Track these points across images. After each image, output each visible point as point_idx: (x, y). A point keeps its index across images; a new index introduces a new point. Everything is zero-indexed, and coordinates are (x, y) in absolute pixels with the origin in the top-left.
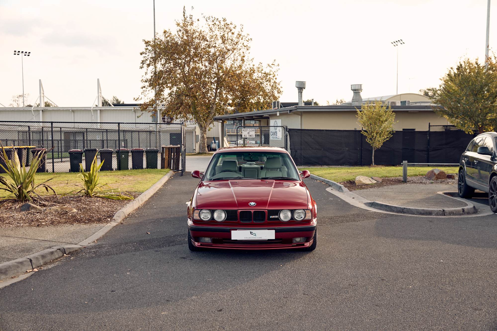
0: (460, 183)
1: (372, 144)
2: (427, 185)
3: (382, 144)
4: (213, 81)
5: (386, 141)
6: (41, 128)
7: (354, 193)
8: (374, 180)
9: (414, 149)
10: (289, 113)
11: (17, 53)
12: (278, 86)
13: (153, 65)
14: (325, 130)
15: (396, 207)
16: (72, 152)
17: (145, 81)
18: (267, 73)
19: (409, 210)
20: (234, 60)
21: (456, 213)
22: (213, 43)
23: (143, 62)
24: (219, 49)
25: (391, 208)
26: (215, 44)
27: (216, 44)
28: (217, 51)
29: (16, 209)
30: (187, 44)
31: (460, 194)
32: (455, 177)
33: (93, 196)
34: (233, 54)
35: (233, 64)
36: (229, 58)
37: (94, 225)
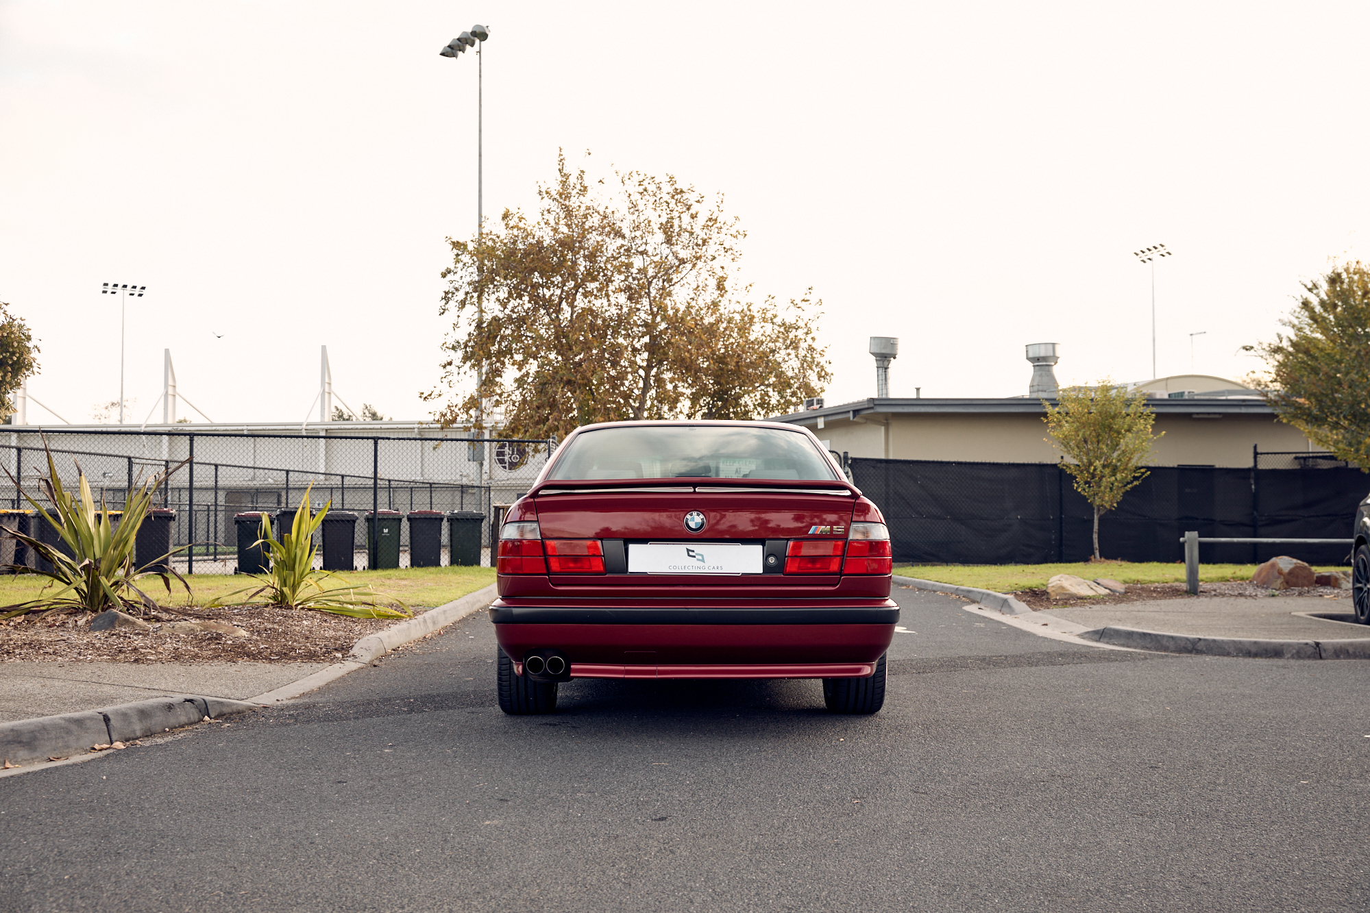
0: (1360, 585)
1: (1090, 496)
2: (1258, 600)
3: (1119, 498)
4: (638, 346)
5: (1131, 488)
6: (164, 463)
7: (1044, 615)
8: (1102, 586)
9: (1212, 520)
10: (851, 419)
11: (110, 289)
12: (818, 358)
13: (472, 304)
14: (955, 462)
15: (1172, 637)
16: (244, 519)
17: (451, 346)
18: (788, 324)
19: (1212, 645)
20: (695, 289)
21: (1354, 653)
22: (638, 241)
23: (447, 297)
24: (657, 259)
25: (1159, 641)
26: (644, 246)
27: (646, 244)
28: (650, 264)
29: (76, 626)
30: (567, 244)
31: (1362, 618)
32: (1340, 582)
33: (297, 605)
34: (694, 272)
35: (693, 299)
36: (682, 282)
37: (294, 665)
